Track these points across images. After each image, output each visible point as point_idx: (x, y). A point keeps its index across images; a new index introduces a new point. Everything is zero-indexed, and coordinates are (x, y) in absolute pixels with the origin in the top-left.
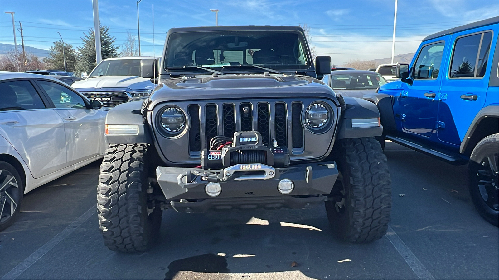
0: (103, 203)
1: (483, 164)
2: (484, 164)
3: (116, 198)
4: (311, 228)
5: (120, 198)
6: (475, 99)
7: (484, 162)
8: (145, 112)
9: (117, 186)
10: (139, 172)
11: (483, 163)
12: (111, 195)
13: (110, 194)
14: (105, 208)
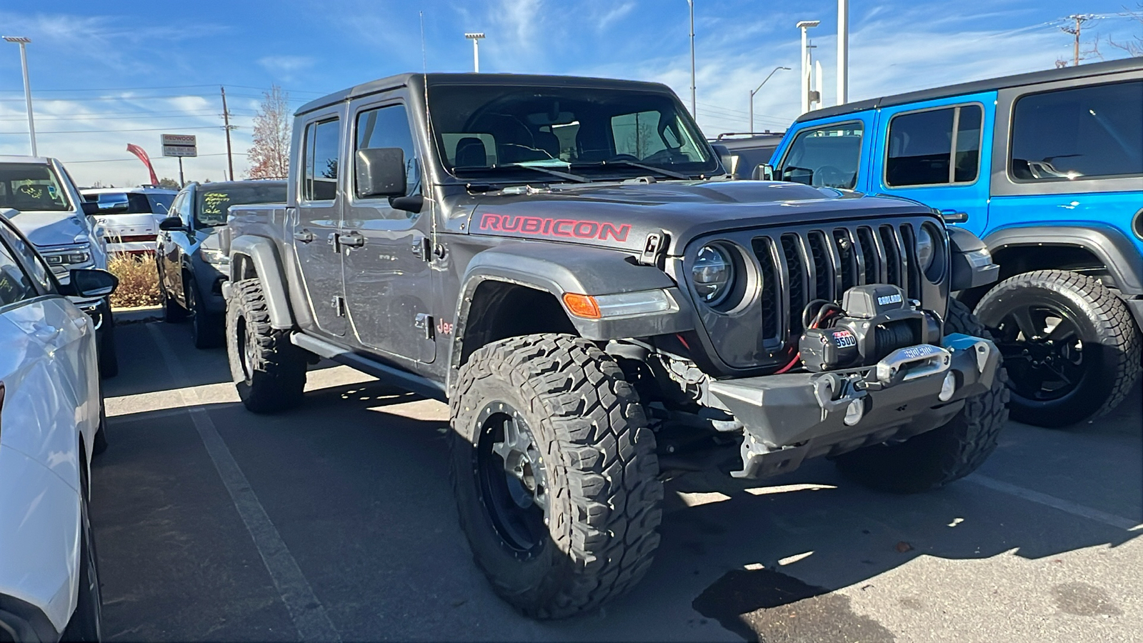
0: (594, 491)
1: (1001, 328)
2: (1003, 328)
3: (618, 473)
4: (815, 487)
5: (626, 471)
6: (964, 220)
7: (1003, 325)
8: (661, 259)
9: (614, 445)
10: (637, 404)
11: (1000, 326)
12: (606, 468)
13: (603, 466)
14: (596, 504)
